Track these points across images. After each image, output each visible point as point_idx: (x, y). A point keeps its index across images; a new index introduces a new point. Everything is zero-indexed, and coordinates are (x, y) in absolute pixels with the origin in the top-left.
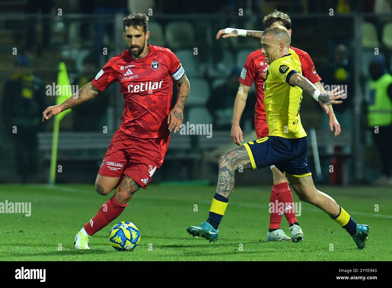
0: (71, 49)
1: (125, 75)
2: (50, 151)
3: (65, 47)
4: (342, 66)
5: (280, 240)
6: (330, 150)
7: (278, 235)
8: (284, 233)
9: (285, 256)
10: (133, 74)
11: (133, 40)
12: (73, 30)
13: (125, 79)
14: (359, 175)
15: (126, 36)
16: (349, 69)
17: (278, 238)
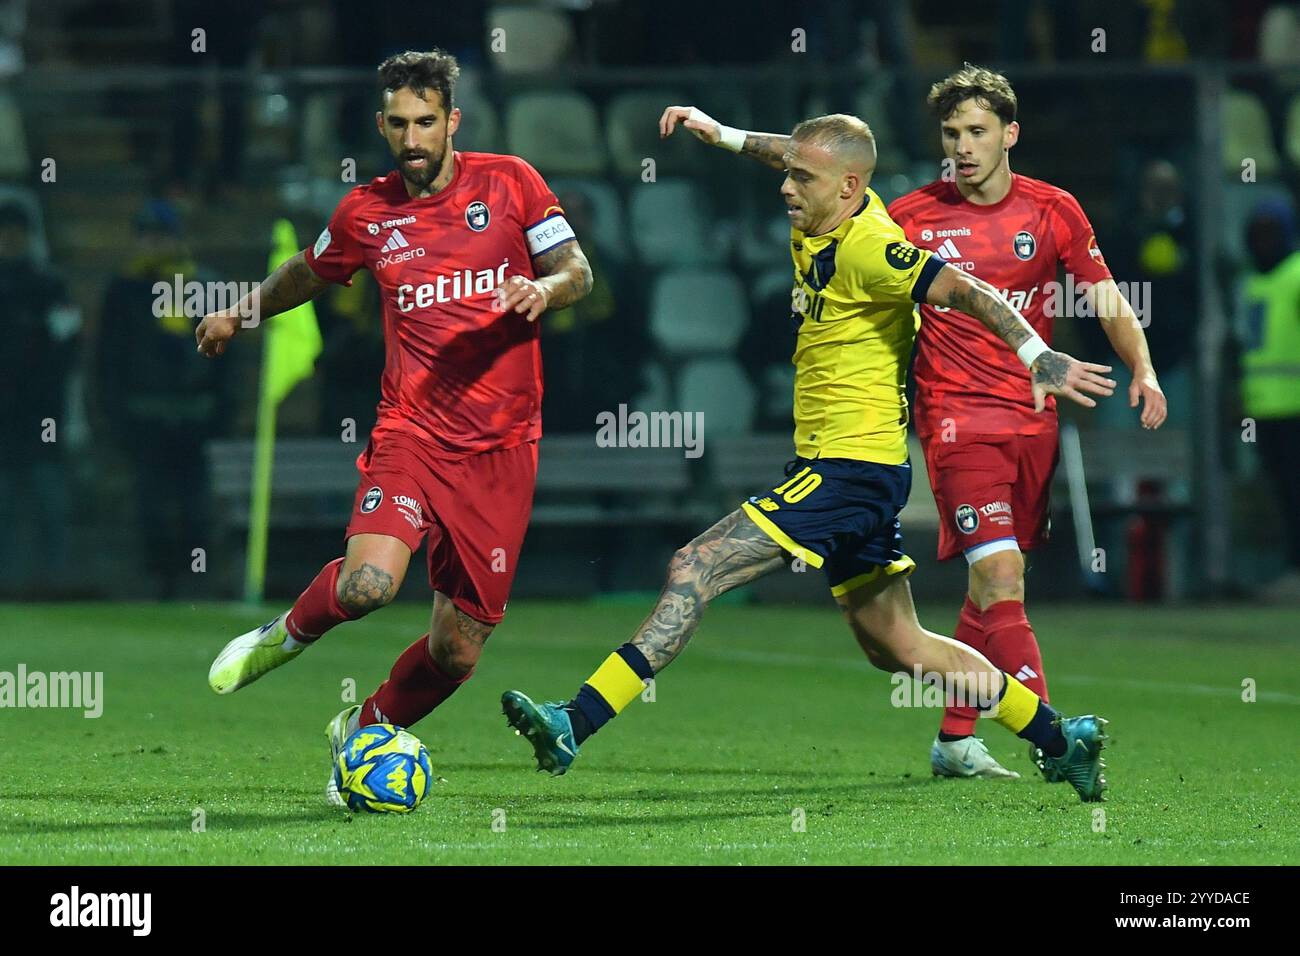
0: (310, 179)
1: (385, 250)
2: (246, 500)
3: (291, 172)
4: (1162, 228)
5: (972, 772)
6: (1125, 492)
7: (965, 758)
8: (986, 749)
9: (986, 824)
10: (407, 245)
11: (411, 134)
12: (318, 120)
13: (384, 262)
14: (1217, 571)
15: (385, 119)
16: (1185, 236)
17: (966, 766)
